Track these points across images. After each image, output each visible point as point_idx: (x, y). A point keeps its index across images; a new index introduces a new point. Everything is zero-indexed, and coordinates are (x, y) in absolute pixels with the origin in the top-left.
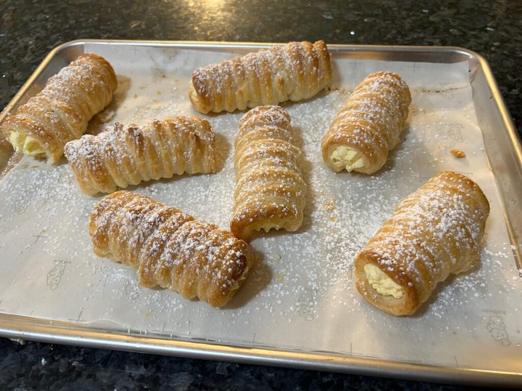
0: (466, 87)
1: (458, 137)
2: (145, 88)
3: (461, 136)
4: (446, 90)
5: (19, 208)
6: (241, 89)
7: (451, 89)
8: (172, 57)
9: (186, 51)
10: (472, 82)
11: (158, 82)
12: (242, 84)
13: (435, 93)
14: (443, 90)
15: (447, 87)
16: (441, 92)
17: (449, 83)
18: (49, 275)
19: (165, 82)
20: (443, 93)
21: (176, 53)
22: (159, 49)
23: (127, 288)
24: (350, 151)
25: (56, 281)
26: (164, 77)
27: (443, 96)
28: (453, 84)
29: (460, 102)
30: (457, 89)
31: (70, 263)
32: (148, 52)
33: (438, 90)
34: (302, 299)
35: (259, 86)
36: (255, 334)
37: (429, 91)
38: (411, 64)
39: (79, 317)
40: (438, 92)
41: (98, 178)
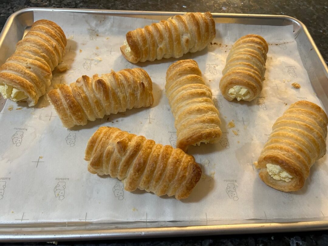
0: (293, 42)
1: (294, 74)
2: (85, 44)
3: (296, 74)
4: (282, 44)
5: (16, 142)
6: (161, 46)
7: (285, 43)
8: (101, 21)
9: (112, 17)
10: (296, 38)
11: (94, 40)
12: (162, 43)
13: (275, 45)
14: (279, 43)
15: (282, 42)
16: (279, 45)
17: (282, 39)
18: (55, 190)
19: (99, 39)
20: (280, 46)
21: (105, 18)
22: (92, 15)
23: (115, 192)
24: (242, 89)
25: (62, 193)
26: (97, 35)
27: (280, 48)
28: (284, 39)
29: (291, 52)
30: (288, 43)
31: (68, 179)
32: (84, 17)
33: (277, 44)
34: (229, 187)
35: (173, 44)
36: (206, 213)
37: (272, 44)
38: (260, 26)
39: (86, 217)
40: (277, 45)
41: (77, 117)
